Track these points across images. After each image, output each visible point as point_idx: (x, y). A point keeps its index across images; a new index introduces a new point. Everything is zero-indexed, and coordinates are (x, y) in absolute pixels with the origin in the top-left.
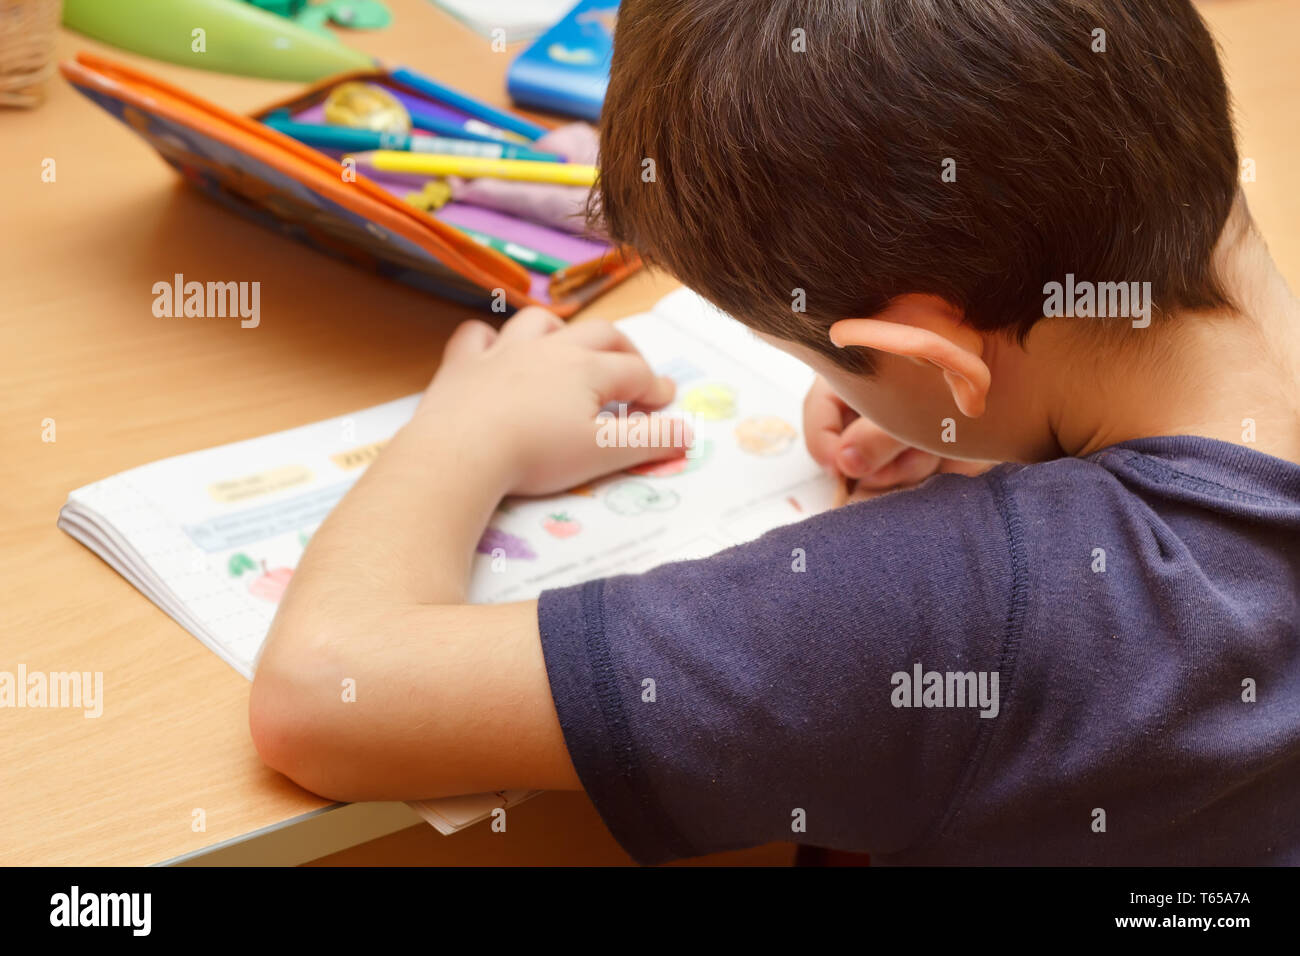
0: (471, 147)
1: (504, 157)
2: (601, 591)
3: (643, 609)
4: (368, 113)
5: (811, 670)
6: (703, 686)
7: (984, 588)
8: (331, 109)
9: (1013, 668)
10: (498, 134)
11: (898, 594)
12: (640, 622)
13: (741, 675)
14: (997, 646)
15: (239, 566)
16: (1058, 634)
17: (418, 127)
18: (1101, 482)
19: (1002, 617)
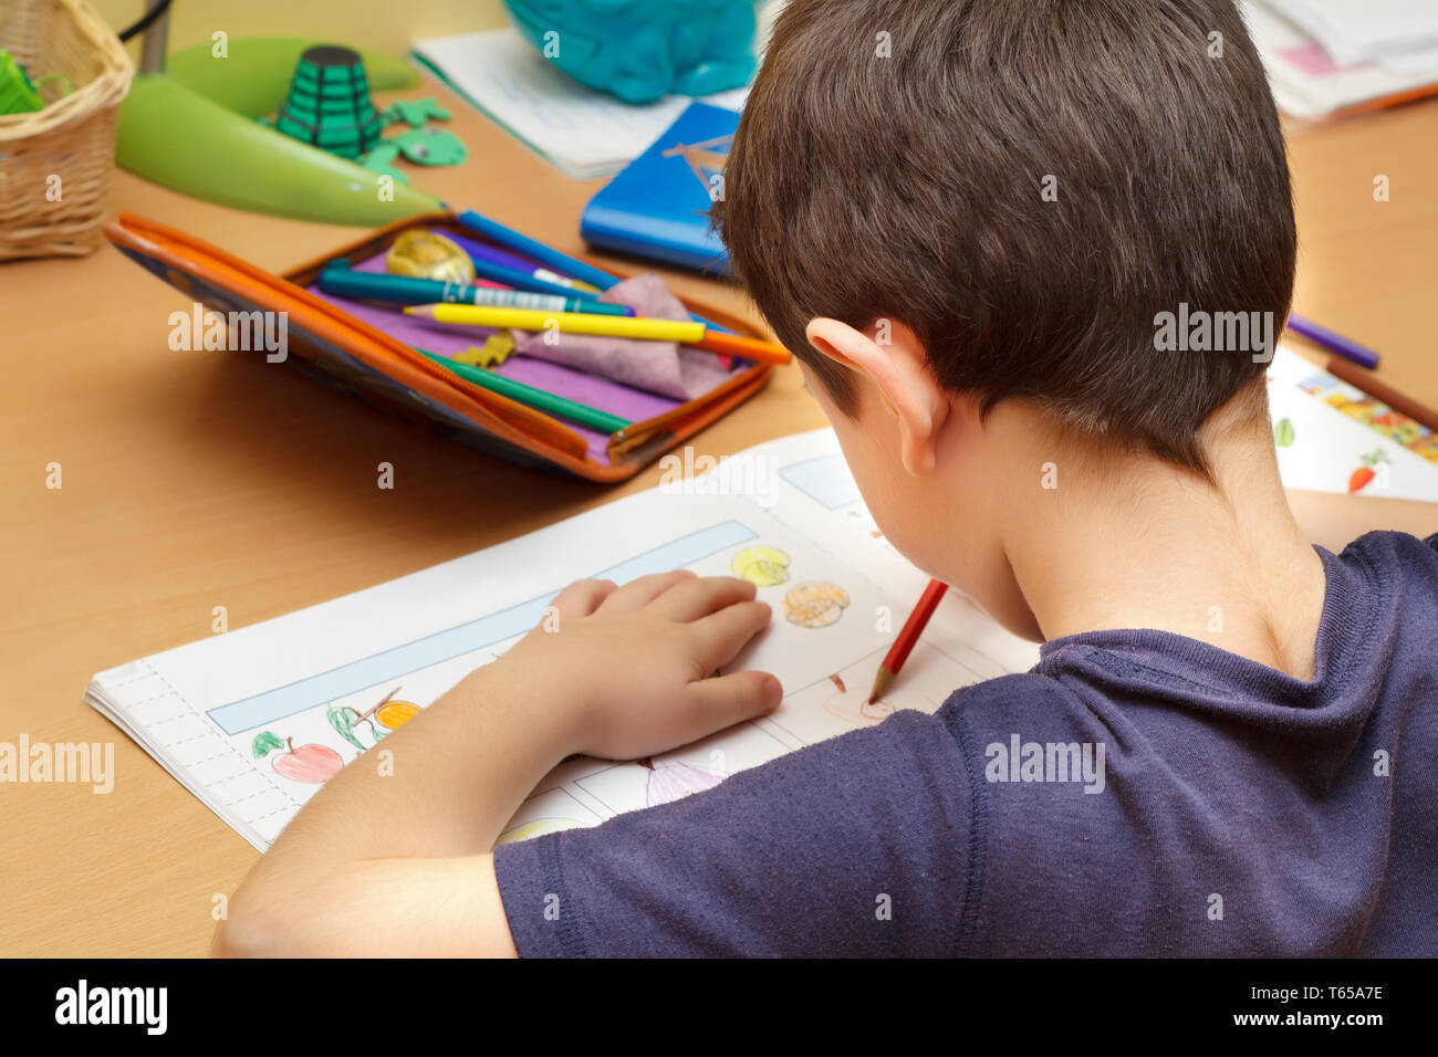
0: (536, 299)
1: (568, 310)
2: (558, 842)
3: (602, 855)
4: (432, 263)
5: (777, 904)
6: (668, 926)
7: (943, 803)
8: (392, 257)
9: (982, 883)
10: (567, 283)
11: (857, 818)
12: (599, 868)
13: (704, 912)
14: (964, 860)
15: (265, 744)
16: (1025, 842)
17: (482, 275)
18: (1048, 691)
19: (964, 831)
